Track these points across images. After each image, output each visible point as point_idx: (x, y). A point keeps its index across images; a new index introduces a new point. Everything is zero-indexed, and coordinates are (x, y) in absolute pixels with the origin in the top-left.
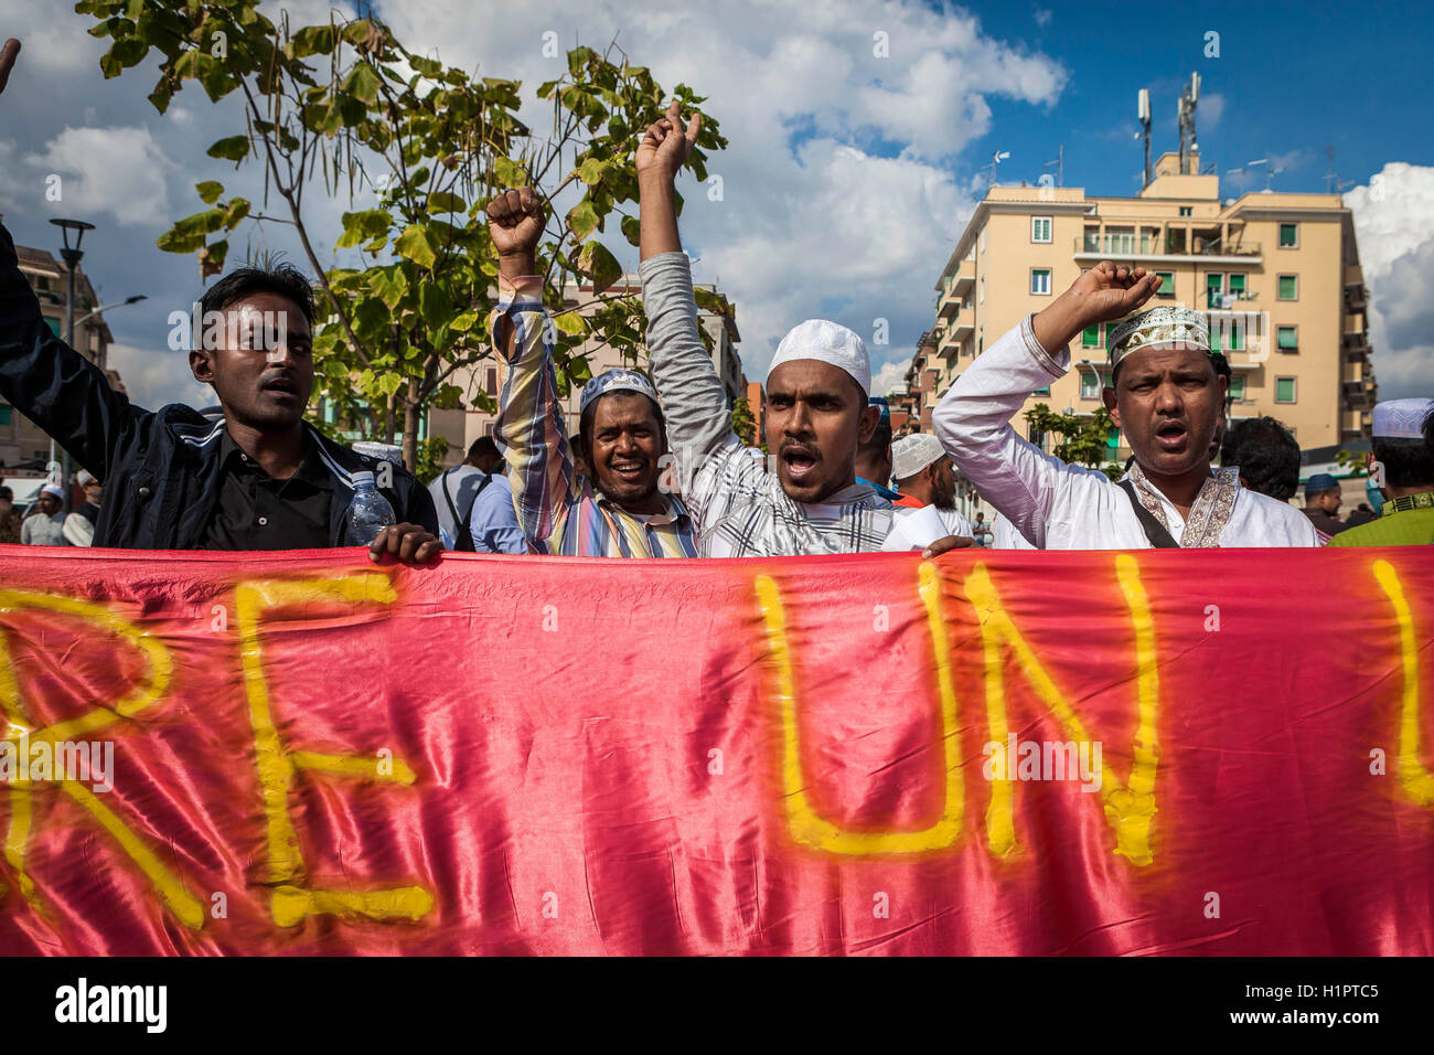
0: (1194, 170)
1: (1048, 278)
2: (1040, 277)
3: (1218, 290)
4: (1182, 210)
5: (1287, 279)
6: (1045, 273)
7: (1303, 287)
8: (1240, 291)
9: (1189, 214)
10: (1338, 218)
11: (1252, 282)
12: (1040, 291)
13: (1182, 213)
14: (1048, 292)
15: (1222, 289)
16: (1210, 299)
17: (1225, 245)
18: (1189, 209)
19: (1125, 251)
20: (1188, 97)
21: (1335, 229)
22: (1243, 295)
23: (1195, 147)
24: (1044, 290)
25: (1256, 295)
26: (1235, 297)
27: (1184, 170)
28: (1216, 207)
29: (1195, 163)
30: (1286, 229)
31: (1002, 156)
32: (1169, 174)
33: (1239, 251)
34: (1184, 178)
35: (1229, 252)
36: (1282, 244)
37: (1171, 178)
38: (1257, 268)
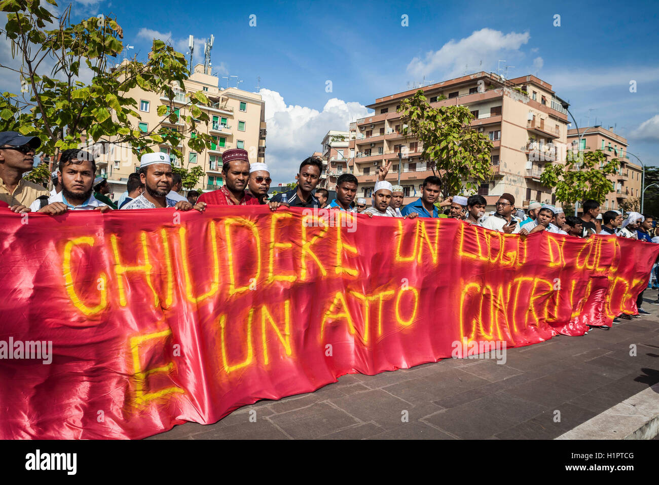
0: (209, 73)
1: (148, 105)
2: (144, 104)
3: (217, 122)
4: (204, 88)
5: (241, 122)
6: (147, 102)
7: (247, 126)
8: (225, 124)
9: (207, 90)
10: (261, 104)
11: (229, 122)
12: (144, 110)
13: (204, 89)
14: (148, 111)
15: (218, 122)
16: (214, 126)
17: (220, 106)
18: (207, 88)
19: (181, 100)
20: (209, 44)
21: (259, 107)
22: (226, 126)
23: (210, 64)
24: (146, 109)
25: (231, 127)
26: (223, 126)
27: (206, 72)
28: (217, 90)
29: (210, 70)
30: (242, 104)
31: (130, 47)
32: (200, 72)
33: (225, 109)
34: (205, 75)
35: (222, 108)
36: (241, 109)
37: (200, 74)
38: (231, 117)
